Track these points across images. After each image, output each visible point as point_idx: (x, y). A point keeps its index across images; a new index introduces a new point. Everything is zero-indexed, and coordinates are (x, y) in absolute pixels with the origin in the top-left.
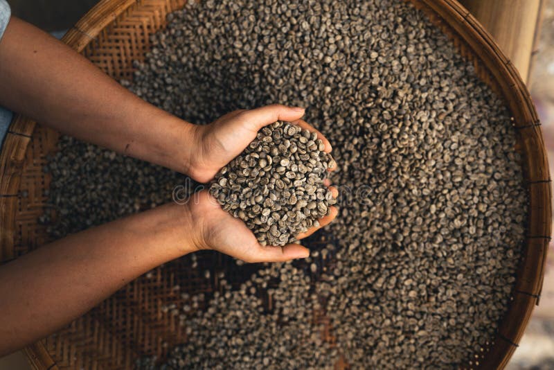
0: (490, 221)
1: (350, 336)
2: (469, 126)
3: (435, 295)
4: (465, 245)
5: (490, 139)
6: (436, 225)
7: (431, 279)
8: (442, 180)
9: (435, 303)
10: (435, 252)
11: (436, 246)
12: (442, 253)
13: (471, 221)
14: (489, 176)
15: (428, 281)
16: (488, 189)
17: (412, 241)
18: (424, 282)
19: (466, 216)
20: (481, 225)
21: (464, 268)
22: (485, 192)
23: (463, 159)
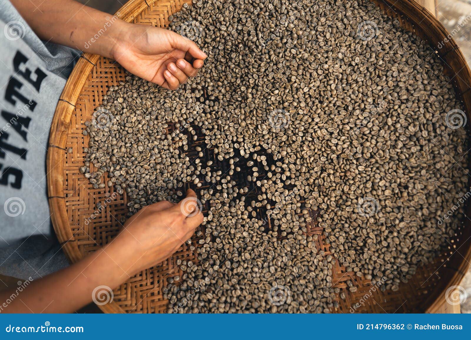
0: (438, 125)
1: (342, 240)
2: (404, 59)
3: (407, 191)
4: (422, 146)
5: (423, 67)
6: (395, 134)
7: (400, 178)
8: (392, 100)
9: (407, 198)
10: (399, 156)
11: (399, 151)
12: (405, 155)
13: (422, 126)
14: (429, 93)
15: (398, 180)
16: (430, 101)
17: (378, 150)
18: (395, 182)
19: (417, 123)
20: (431, 128)
21: (425, 165)
22: (428, 104)
23: (405, 82)
